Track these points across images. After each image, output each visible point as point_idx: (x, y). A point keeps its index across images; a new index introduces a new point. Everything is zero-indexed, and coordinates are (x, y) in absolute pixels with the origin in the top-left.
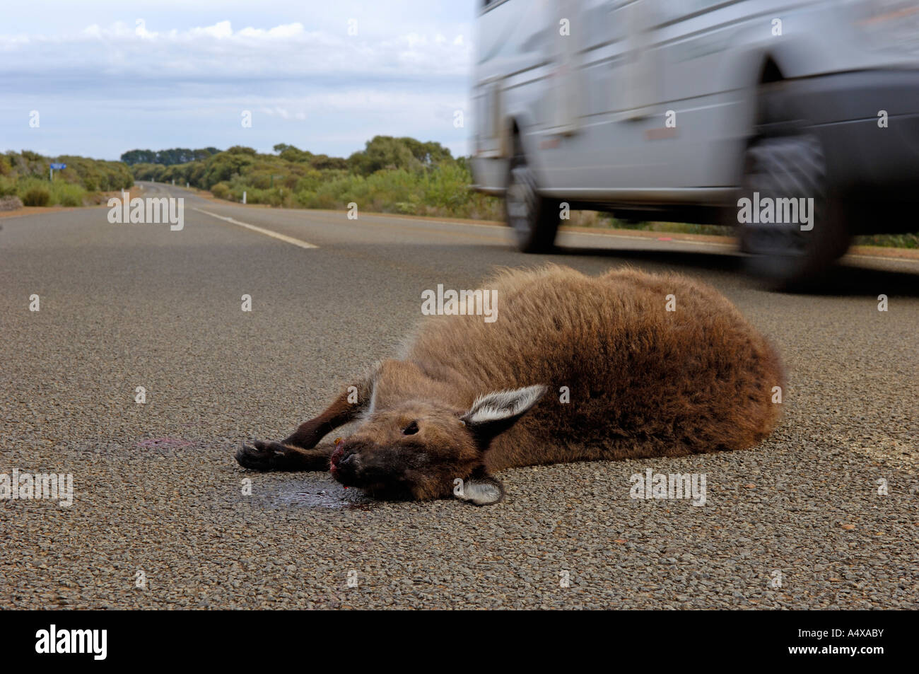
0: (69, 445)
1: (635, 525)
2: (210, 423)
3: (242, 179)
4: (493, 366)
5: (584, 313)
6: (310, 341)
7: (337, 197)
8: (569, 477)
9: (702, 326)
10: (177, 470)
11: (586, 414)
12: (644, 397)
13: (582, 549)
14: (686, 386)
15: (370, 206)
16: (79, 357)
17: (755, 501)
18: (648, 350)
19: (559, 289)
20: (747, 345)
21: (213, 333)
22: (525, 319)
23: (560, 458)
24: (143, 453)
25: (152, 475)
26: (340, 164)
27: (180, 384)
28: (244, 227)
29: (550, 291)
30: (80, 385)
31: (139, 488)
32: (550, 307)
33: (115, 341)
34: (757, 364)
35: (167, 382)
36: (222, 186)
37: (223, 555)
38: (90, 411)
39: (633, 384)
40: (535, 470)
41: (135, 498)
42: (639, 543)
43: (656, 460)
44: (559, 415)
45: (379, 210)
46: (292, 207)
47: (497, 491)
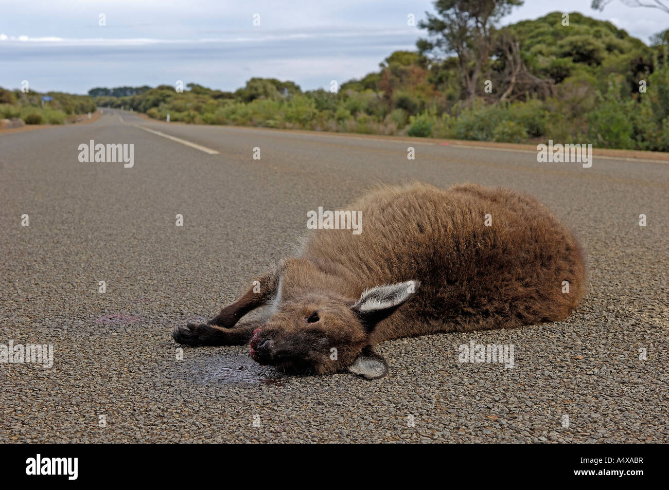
0: (43, 323)
1: (500, 400)
2: (151, 300)
3: (166, 106)
4: (372, 262)
5: (441, 219)
6: (220, 226)
7: (228, 117)
8: (433, 349)
9: (529, 227)
10: (126, 346)
11: (444, 297)
12: (487, 283)
13: (464, 427)
14: (519, 274)
15: (249, 123)
16: (55, 241)
17: (589, 373)
18: (489, 247)
19: (420, 201)
20: (562, 241)
21: (151, 220)
22: (396, 224)
23: (423, 331)
24: (101, 329)
25: (107, 351)
26: (229, 96)
27: (128, 264)
28: (168, 139)
29: (413, 202)
30: (55, 266)
31: (97, 365)
32: (415, 215)
33: (82, 227)
34: (570, 254)
35: (119, 262)
36: (154, 110)
37: (166, 437)
38: (61, 290)
39: (480, 274)
40: (406, 342)
41: (93, 375)
42: (509, 420)
43: (496, 331)
44: (423, 298)
45: (255, 126)
46: (199, 123)
47: (382, 366)
